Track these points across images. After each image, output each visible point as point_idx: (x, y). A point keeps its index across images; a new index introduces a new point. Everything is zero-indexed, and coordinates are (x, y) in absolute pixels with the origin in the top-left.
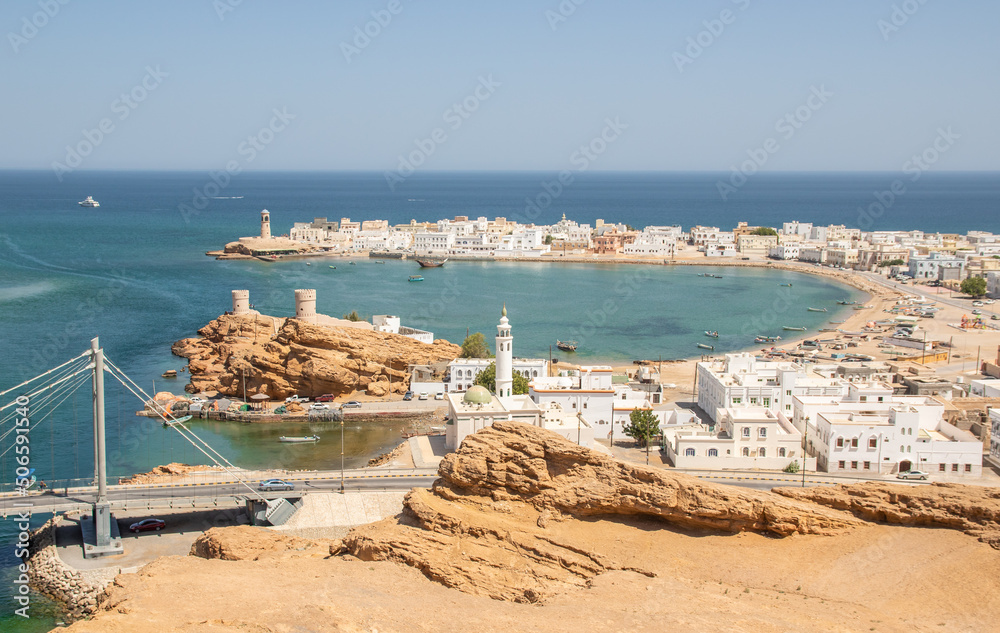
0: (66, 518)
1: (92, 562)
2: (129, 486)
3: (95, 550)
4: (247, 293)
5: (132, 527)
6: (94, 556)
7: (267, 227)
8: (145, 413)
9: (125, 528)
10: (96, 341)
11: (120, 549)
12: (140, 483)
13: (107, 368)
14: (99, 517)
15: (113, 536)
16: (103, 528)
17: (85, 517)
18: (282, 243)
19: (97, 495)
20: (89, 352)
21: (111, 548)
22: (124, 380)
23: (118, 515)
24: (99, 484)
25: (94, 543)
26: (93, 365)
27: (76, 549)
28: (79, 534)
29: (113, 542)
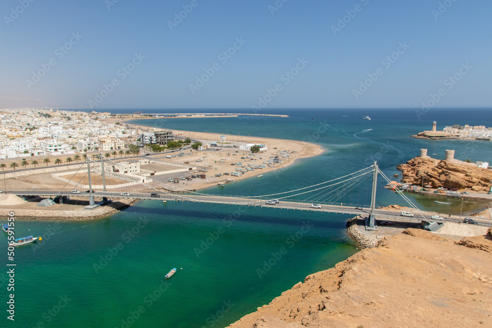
0: (360, 217)
1: (368, 232)
2: (382, 210)
3: (369, 228)
4: (426, 150)
5: (381, 223)
6: (368, 230)
7: (435, 127)
8: (387, 187)
9: (379, 223)
10: (376, 162)
11: (377, 229)
12: (384, 210)
13: (378, 171)
14: (371, 218)
15: (375, 225)
16: (372, 222)
17: (366, 218)
18: (440, 133)
19: (371, 211)
20: (373, 166)
21: (374, 229)
22: (384, 176)
23: (377, 219)
24: (372, 208)
25: (369, 226)
26: (374, 170)
27: (363, 227)
28: (364, 222)
29: (375, 227)
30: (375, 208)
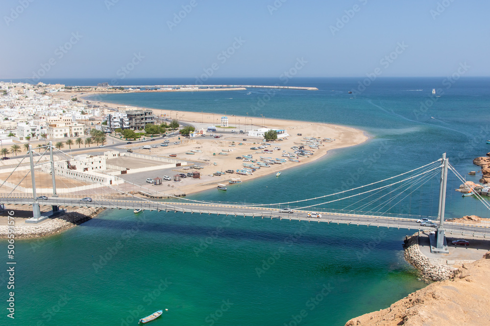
0: (423, 233)
1: (434, 255)
2: (454, 223)
3: (436, 249)
5: (453, 242)
6: (435, 252)
8: (460, 190)
9: (449, 242)
10: (445, 154)
11: (447, 251)
12: (456, 222)
13: (449, 167)
14: (439, 235)
15: (444, 244)
16: (440, 241)
17: (431, 234)
19: (439, 225)
20: (441, 159)
21: (443, 250)
22: (457, 174)
23: (447, 236)
24: (440, 220)
25: (436, 246)
26: (443, 165)
27: (427, 247)
28: (429, 241)
29: (444, 248)
30: (444, 221)
